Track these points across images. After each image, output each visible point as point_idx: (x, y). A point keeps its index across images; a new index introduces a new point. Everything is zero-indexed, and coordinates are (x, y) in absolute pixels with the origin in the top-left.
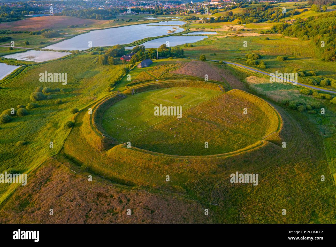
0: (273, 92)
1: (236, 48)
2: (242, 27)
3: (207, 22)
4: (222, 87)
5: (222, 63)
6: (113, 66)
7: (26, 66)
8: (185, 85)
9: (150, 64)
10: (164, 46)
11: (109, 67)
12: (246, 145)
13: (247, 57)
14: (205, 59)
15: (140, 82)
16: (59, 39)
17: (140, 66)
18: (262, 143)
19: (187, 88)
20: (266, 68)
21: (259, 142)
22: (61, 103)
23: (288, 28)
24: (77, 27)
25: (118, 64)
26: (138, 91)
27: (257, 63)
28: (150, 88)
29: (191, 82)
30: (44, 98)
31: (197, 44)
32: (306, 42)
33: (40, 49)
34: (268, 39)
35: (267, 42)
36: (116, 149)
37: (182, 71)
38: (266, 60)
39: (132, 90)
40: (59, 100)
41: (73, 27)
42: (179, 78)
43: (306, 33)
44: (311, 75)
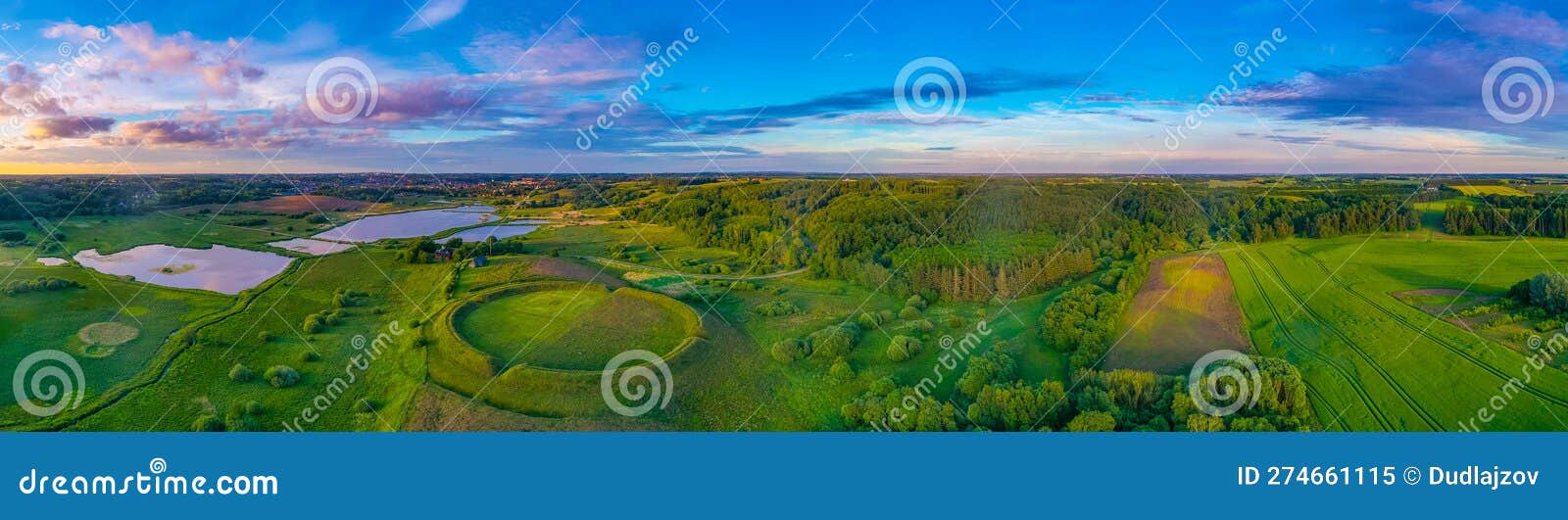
0: (665, 287)
1: (587, 240)
2: (580, 213)
3: (528, 206)
4: (604, 285)
5: (581, 259)
6: (428, 266)
7: (303, 259)
8: (554, 288)
9: (486, 263)
10: (494, 239)
11: (421, 267)
12: (673, 347)
13: (609, 250)
14: (557, 255)
15: (486, 287)
16: (328, 226)
17: (472, 265)
18: (691, 340)
19: (558, 292)
20: (641, 261)
21: (685, 341)
22: (379, 313)
23: (641, 213)
24: (344, 210)
25: (432, 263)
26: (492, 297)
27: (627, 257)
28: (507, 293)
29: (562, 283)
30: (353, 304)
31: (530, 236)
32: (669, 229)
33: (308, 238)
34: (622, 227)
35: (622, 231)
36: (516, 371)
37: (536, 270)
38: (637, 252)
39: (484, 296)
40: (377, 307)
41: (338, 210)
42: (539, 280)
43: (666, 218)
44: (695, 264)
